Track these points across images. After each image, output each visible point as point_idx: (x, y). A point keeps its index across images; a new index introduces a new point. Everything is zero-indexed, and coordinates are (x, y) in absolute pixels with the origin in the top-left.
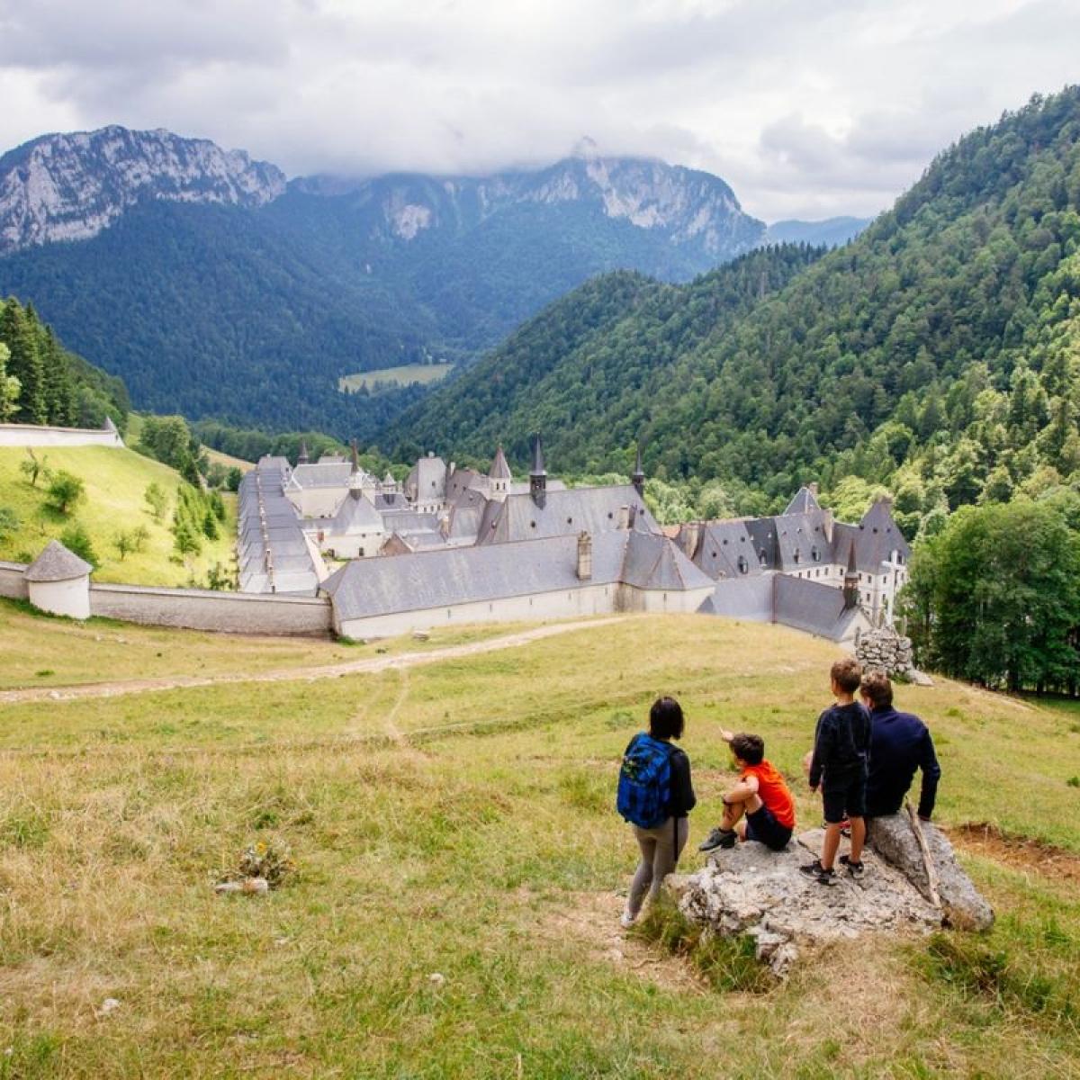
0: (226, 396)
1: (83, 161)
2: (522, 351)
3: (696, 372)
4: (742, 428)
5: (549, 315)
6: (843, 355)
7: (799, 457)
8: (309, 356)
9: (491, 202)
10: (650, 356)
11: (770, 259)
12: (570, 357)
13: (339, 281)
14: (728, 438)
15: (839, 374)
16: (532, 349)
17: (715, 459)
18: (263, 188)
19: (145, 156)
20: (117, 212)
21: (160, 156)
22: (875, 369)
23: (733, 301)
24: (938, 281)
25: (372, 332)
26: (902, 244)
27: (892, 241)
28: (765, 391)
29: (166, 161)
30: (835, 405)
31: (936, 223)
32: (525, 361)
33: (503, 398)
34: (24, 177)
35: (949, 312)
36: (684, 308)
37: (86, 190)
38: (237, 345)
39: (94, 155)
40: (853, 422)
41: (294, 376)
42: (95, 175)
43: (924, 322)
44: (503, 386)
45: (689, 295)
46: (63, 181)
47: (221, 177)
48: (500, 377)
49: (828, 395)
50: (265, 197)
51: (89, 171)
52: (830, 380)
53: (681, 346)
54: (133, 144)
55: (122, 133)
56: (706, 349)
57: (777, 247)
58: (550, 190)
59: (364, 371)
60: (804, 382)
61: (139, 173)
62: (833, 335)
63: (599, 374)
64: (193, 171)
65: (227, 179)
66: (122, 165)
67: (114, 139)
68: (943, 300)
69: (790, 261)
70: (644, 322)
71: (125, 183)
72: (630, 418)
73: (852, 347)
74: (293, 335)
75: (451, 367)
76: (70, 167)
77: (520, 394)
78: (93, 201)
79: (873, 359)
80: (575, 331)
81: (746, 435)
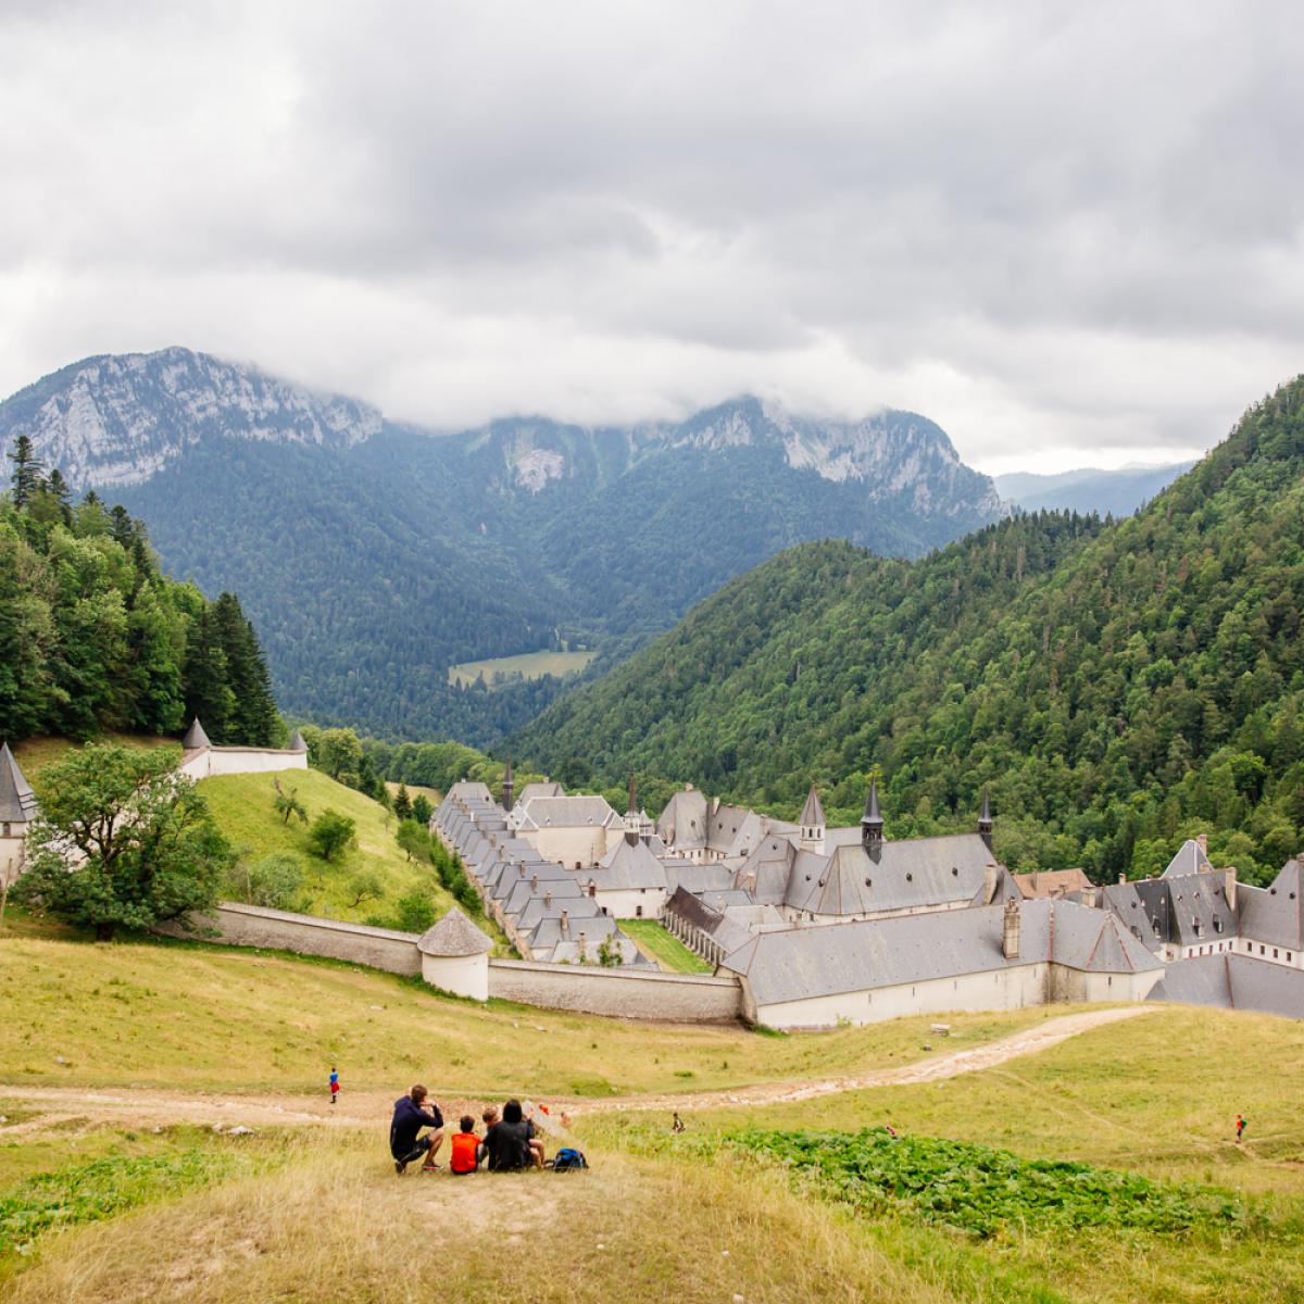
0: (304, 686)
1: (137, 389)
2: (699, 642)
3: (947, 675)
4: (1026, 751)
5: (734, 595)
6: (1154, 661)
7: (1109, 789)
8: (413, 638)
9: (640, 448)
10: (876, 652)
11: (1026, 530)
12: (766, 649)
13: (447, 543)
14: (1008, 763)
15: (1153, 685)
16: (713, 638)
17: (997, 790)
18: (353, 425)
19: (212, 384)
20: (175, 452)
21: (230, 385)
22: (1202, 681)
23: (983, 584)
24: (1272, 570)
25: (490, 609)
26: (1212, 519)
27: (1198, 514)
28: (1053, 704)
29: (237, 391)
30: (1153, 725)
31: (1254, 492)
32: (706, 654)
33: (675, 699)
34: (64, 407)
35: (1294, 610)
36: (918, 592)
37: (138, 424)
38: (319, 623)
39: (151, 383)
40: (1178, 746)
41: (391, 664)
42: (150, 406)
43: (1261, 622)
44: (677, 685)
45: (925, 576)
46: (111, 414)
47: (303, 411)
48: (672, 674)
49: (1142, 712)
50: (356, 436)
51: (143, 402)
52: (1139, 692)
53: (917, 640)
54: (197, 369)
55: (184, 356)
56: (955, 646)
57: (1035, 515)
58: (716, 434)
59: (480, 658)
60: (1104, 693)
61: (203, 405)
62: (1138, 635)
63: (808, 674)
64: (270, 404)
65: (310, 414)
66: (183, 395)
67: (175, 364)
68: (1284, 593)
69: (1052, 534)
70: (866, 609)
71: (187, 417)
72: (864, 732)
73: (1166, 650)
74: (391, 611)
75: (593, 656)
76: (120, 396)
77: (699, 695)
78: (146, 438)
79: (1197, 667)
80: (771, 617)
81: (1032, 759)
